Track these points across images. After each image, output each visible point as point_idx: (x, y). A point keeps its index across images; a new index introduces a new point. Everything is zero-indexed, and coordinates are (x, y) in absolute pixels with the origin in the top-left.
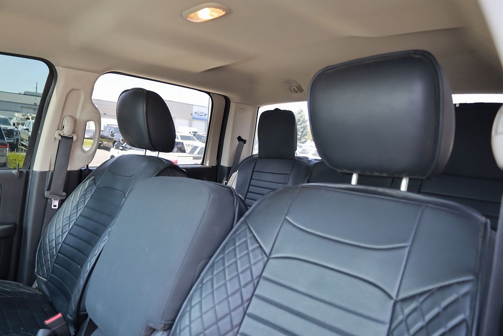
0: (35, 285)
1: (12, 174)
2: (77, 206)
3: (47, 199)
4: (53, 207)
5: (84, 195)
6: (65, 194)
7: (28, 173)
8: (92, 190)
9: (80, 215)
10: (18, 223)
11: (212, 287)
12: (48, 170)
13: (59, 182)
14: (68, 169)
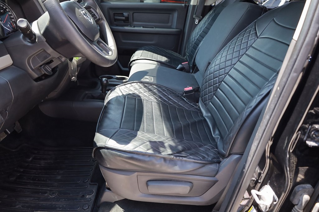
0: (185, 57)
1: (182, 6)
2: (205, 23)
3: (194, 19)
4: (196, 23)
5: (209, 18)
6: (202, 17)
7: (188, 6)
8: (213, 15)
9: (205, 27)
10: (182, 30)
11: (229, 48)
12: (196, 4)
13: (200, 11)
14: (205, 5)
